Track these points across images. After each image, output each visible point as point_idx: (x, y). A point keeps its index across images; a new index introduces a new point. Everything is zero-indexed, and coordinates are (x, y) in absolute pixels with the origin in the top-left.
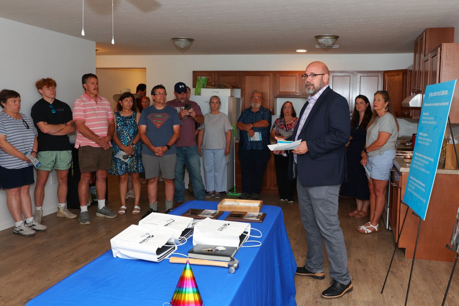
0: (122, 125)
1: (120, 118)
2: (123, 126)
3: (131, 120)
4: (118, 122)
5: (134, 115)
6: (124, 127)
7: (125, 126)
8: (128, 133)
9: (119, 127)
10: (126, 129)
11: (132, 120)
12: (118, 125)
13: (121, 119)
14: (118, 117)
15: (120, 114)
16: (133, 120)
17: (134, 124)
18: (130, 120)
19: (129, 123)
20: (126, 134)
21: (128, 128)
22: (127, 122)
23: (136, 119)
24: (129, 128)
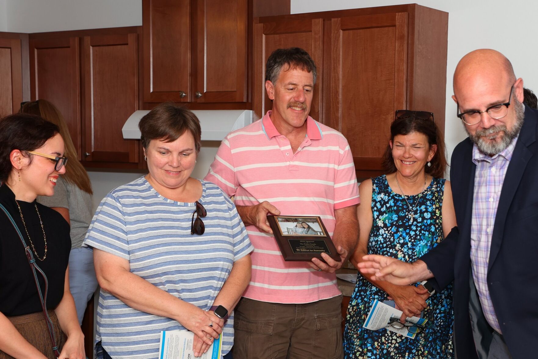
0: (392, 225)
1: (386, 198)
2: (394, 229)
3: (423, 208)
4: (381, 213)
5: (433, 193)
6: (397, 231)
7: (400, 229)
8: (408, 254)
9: (382, 231)
10: (404, 238)
11: (427, 211)
12: (380, 223)
13: (391, 203)
14: (382, 195)
15: (388, 186)
16: (430, 209)
17: (431, 224)
18: (421, 210)
19: (415, 220)
20: (404, 257)
21: (410, 237)
22: (411, 216)
23: (440, 208)
24: (416, 235)
